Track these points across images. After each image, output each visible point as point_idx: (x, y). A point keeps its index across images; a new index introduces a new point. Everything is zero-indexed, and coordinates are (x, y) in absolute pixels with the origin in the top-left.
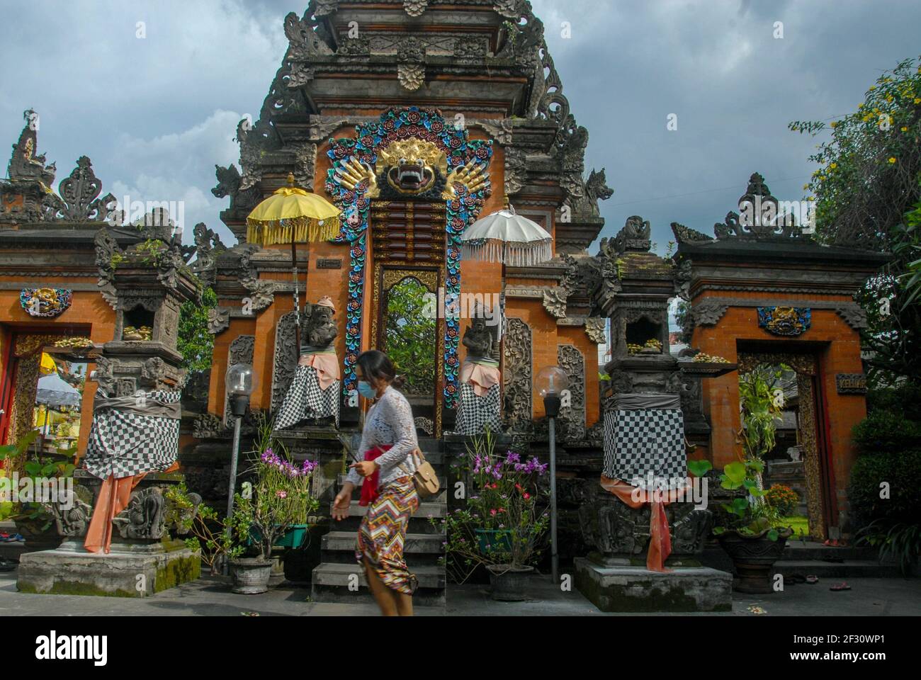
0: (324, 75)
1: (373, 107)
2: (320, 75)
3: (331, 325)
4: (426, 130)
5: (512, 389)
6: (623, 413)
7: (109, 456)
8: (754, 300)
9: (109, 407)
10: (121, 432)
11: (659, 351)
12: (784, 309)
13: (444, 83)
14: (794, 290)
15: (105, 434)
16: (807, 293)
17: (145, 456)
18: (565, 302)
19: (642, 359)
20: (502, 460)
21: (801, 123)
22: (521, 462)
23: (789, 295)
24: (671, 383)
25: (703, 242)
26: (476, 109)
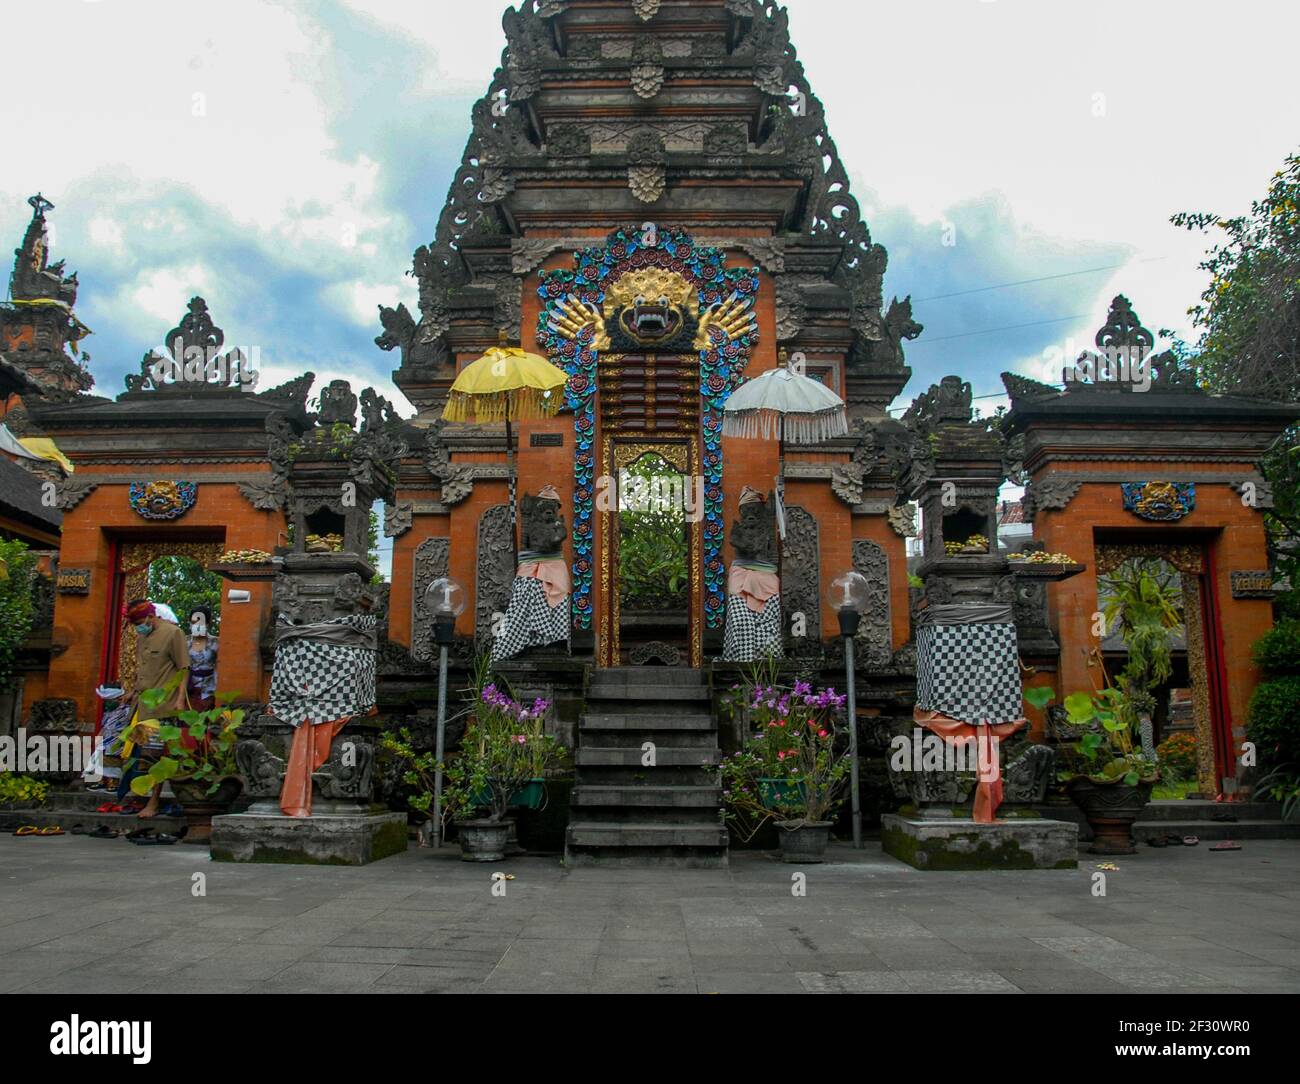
0: (529, 184)
1: (596, 224)
2: (523, 184)
3: (557, 523)
4: (670, 255)
5: (794, 600)
6: (940, 629)
7: (301, 697)
8: (1117, 474)
9: (296, 638)
10: (313, 668)
11: (984, 549)
12: (1158, 485)
13: (691, 190)
14: (1172, 459)
15: (294, 670)
16: (1189, 462)
17: (346, 696)
18: (861, 483)
19: (964, 561)
20: (789, 691)
21: (1188, 215)
22: (813, 694)
23: (1166, 466)
24: (1000, 590)
25: (1046, 397)
26: (734, 224)
